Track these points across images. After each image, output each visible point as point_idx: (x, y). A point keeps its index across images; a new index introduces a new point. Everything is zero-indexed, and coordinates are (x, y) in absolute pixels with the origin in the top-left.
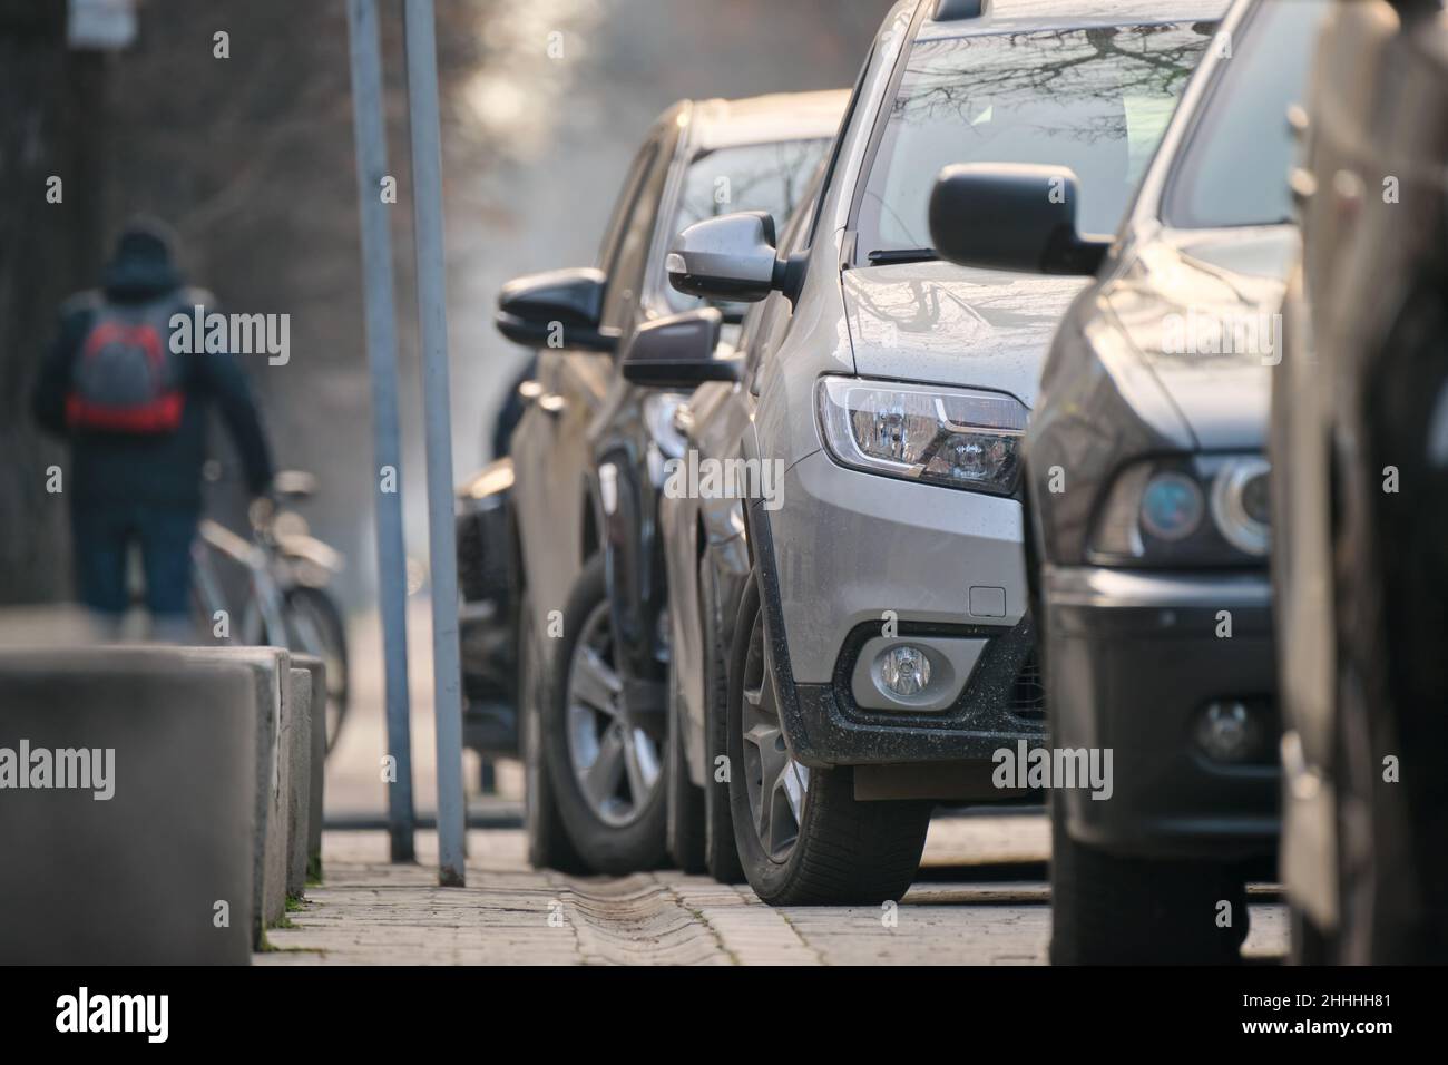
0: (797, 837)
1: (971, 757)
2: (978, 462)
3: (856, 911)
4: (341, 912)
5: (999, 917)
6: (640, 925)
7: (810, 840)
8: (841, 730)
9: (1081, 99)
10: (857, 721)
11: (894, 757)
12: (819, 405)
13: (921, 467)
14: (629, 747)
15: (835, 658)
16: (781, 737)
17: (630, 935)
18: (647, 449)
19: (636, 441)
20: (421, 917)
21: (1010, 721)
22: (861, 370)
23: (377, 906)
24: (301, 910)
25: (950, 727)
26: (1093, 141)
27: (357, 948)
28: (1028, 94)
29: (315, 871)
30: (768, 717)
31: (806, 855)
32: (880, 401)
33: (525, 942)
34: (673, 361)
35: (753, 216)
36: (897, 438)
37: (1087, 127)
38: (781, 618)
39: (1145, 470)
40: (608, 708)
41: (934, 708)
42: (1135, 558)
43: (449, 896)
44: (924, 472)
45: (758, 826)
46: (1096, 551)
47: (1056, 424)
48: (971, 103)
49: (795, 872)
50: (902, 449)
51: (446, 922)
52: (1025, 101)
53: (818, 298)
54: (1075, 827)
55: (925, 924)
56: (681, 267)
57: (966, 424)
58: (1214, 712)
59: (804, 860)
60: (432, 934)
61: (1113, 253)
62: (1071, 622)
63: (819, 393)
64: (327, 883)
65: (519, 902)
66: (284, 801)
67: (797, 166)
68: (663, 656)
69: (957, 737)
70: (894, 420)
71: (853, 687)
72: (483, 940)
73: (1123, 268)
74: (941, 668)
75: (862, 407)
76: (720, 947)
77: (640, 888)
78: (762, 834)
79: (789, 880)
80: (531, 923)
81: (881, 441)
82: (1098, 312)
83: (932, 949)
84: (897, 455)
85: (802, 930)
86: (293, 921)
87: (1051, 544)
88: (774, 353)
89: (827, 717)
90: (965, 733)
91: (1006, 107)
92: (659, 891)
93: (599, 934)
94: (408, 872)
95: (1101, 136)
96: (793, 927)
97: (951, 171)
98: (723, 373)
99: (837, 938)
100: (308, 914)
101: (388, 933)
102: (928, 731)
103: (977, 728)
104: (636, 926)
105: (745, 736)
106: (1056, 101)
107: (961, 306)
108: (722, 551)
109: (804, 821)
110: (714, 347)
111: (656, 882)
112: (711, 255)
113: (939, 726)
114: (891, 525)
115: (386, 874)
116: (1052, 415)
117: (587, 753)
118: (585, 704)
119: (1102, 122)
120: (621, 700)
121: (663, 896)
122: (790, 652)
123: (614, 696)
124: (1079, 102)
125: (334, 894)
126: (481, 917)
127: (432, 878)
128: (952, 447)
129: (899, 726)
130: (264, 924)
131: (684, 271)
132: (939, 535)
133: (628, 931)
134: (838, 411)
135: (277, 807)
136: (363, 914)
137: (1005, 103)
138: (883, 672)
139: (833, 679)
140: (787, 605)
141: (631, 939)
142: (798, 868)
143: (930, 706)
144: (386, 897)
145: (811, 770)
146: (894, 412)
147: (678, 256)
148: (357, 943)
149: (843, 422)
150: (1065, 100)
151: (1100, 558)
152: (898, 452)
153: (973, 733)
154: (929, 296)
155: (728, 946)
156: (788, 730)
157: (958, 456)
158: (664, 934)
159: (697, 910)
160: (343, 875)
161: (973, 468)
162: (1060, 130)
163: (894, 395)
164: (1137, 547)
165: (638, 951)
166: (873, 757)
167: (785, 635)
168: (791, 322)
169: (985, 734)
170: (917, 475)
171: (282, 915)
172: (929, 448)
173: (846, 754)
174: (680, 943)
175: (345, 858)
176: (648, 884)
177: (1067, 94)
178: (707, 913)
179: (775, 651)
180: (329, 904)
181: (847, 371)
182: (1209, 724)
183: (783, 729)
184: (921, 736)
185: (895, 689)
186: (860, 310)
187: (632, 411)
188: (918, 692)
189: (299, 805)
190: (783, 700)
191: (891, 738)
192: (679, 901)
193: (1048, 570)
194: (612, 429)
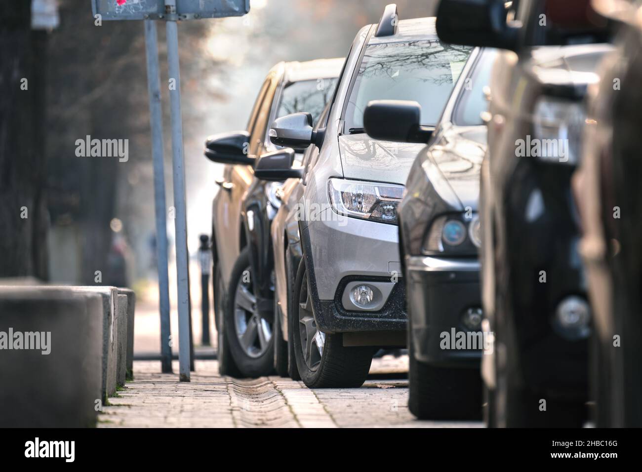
0: (320, 361)
1: (389, 329)
2: (392, 212)
3: (342, 390)
4: (139, 391)
5: (398, 392)
6: (258, 396)
7: (326, 362)
8: (337, 318)
9: (437, 67)
10: (344, 315)
11: (358, 329)
12: (329, 190)
13: (369, 214)
14: (259, 325)
15: (335, 290)
16: (314, 321)
17: (253, 400)
18: (267, 205)
19: (262, 201)
20: (170, 393)
21: (404, 315)
22: (345, 176)
23: (154, 389)
24: (123, 391)
25: (380, 317)
26: (441, 84)
27: (143, 404)
28: (416, 65)
29: (130, 376)
30: (309, 314)
31: (324, 368)
32: (352, 188)
33: (210, 402)
34: (275, 170)
35: (303, 115)
36: (360, 203)
37: (439, 79)
38: (314, 274)
39: (444, 219)
40: (251, 310)
41: (374, 310)
42: (441, 252)
43: (183, 385)
44: (370, 216)
45: (305, 357)
46: (426, 250)
47: (410, 201)
48: (392, 69)
49: (320, 375)
50: (362, 207)
51: (180, 395)
52: (415, 68)
53: (329, 146)
54: (418, 356)
55: (368, 395)
56: (275, 134)
57: (387, 197)
58: (470, 311)
59: (323, 370)
60: (173, 399)
61: (434, 135)
62: (416, 277)
63: (329, 185)
64: (135, 381)
65: (211, 387)
66: (115, 347)
67: (328, 89)
68: (273, 289)
69: (383, 321)
70: (359, 196)
71: (343, 302)
72: (193, 401)
73: (438, 140)
74: (377, 294)
75: (346, 191)
76: (286, 404)
77: (261, 382)
78: (307, 361)
79: (317, 379)
80: (214, 395)
81: (354, 204)
82: (428, 158)
83: (369, 404)
84: (360, 210)
85: (319, 397)
86: (119, 394)
87: (409, 247)
88: (312, 168)
89: (332, 314)
90: (387, 320)
91: (407, 71)
92: (268, 383)
93: (240, 399)
94: (168, 376)
95: (444, 82)
96: (316, 396)
97: (372, 103)
98: (295, 175)
99: (333, 400)
100: (126, 392)
101: (156, 399)
102: (372, 319)
103: (391, 318)
104: (256, 396)
105: (300, 321)
106: (427, 69)
107: (385, 150)
108: (294, 247)
109: (323, 355)
110: (292, 164)
111: (269, 380)
112: (286, 130)
113: (376, 317)
114: (357, 237)
115: (160, 377)
116: (409, 198)
117: (242, 328)
118: (241, 308)
119: (445, 77)
120: (256, 307)
121: (269, 385)
122: (318, 287)
123: (253, 305)
124: (436, 69)
125: (138, 385)
126: (194, 393)
127: (178, 378)
128: (382, 206)
129: (360, 317)
130: (107, 395)
131: (276, 136)
132: (376, 241)
133: (252, 398)
134: (336, 192)
135: (113, 350)
136: (147, 392)
137: (407, 69)
138: (354, 295)
139: (335, 298)
140: (316, 269)
141: (253, 401)
142: (321, 373)
143: (372, 309)
144: (158, 386)
145: (326, 334)
146: (358, 193)
147: (274, 130)
148: (144, 402)
149: (338, 196)
150: (430, 68)
151: (427, 253)
152: (360, 208)
153: (390, 320)
154: (372, 147)
155: (289, 403)
156: (317, 319)
157: (384, 209)
158: (266, 399)
159: (280, 390)
160: (143, 378)
161: (390, 215)
162: (428, 80)
163: (359, 186)
164: (441, 248)
165: (255, 406)
166: (350, 329)
167: (315, 281)
168: (319, 156)
169: (394, 320)
170: (368, 218)
171: (115, 392)
172: (372, 207)
173: (340, 328)
174: (272, 402)
175: (143, 371)
176: (265, 381)
177: (431, 66)
178: (283, 391)
179: (311, 287)
180: (135, 389)
181: (340, 176)
182: (468, 316)
183: (314, 319)
184: (369, 321)
185: (360, 302)
186: (346, 152)
187: (259, 190)
188: (369, 303)
189: (122, 348)
190: (315, 307)
191: (358, 322)
192: (275, 387)
193: (408, 257)
194: (252, 196)
